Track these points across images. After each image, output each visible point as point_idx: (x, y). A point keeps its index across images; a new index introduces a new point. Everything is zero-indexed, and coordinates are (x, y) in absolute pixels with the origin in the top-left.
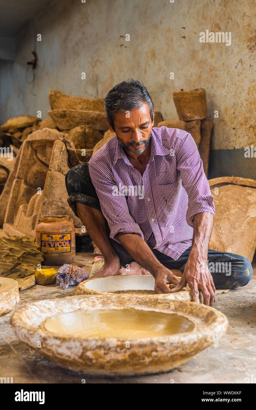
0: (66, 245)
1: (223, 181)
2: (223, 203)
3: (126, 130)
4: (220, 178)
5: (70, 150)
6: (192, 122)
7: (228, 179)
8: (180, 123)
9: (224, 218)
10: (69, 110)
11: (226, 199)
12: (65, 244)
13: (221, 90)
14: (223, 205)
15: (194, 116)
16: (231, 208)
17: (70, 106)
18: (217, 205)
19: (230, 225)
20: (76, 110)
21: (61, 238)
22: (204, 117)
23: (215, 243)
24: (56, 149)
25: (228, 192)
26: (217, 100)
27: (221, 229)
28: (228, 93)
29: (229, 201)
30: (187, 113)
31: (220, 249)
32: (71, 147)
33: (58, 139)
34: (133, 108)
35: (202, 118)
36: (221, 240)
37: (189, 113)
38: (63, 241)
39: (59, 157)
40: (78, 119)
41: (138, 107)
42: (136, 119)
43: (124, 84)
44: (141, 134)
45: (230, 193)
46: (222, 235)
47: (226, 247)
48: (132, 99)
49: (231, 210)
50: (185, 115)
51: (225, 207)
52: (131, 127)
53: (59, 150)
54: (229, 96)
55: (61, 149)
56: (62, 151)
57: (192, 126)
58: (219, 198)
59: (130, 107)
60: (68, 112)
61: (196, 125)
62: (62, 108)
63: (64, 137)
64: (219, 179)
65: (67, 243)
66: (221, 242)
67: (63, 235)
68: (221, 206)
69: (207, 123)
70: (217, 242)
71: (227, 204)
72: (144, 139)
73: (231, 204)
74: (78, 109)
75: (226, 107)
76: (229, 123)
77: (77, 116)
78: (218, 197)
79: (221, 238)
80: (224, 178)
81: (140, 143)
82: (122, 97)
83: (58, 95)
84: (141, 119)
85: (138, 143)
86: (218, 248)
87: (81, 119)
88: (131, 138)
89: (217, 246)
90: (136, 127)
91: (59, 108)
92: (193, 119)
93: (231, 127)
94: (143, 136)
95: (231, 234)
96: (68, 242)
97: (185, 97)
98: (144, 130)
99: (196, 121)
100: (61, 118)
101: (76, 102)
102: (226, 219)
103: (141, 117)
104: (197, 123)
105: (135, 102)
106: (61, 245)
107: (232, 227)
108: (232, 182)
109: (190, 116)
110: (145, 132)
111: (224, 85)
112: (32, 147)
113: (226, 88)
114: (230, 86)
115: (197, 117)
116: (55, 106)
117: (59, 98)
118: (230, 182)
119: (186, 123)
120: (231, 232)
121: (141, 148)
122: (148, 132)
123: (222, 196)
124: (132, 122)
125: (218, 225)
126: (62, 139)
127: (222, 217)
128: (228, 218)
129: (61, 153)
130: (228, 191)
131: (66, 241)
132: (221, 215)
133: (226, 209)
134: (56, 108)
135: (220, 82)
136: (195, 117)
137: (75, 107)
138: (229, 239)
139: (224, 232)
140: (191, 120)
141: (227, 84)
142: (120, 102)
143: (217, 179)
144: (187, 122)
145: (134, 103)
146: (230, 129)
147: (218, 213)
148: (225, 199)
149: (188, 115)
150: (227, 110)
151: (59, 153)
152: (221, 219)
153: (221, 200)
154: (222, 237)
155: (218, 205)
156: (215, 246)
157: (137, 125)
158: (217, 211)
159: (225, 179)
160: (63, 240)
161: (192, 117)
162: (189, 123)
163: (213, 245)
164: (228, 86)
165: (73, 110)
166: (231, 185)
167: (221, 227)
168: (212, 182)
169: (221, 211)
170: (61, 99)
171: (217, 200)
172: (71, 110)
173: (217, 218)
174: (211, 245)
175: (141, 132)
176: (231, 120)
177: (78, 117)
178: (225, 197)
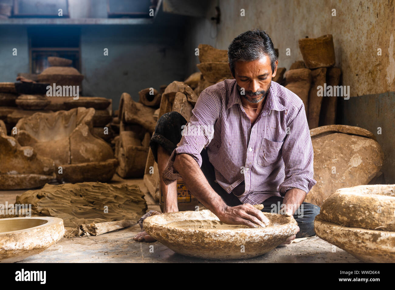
0: (185, 195)
1: (328, 130)
2: (325, 152)
3: (245, 79)
4: (326, 127)
5: (191, 101)
6: (317, 70)
7: (333, 128)
8: (303, 71)
9: (324, 167)
10: (214, 63)
11: (329, 148)
12: (183, 194)
13: (347, 35)
14: (324, 154)
15: (319, 63)
16: (333, 157)
17: (215, 58)
18: (318, 154)
19: (330, 175)
20: (221, 63)
21: (179, 187)
22: (331, 64)
23: (313, 193)
24: (176, 101)
25: (332, 141)
26: (344, 46)
27: (320, 178)
28: (352, 38)
29: (332, 150)
30: (311, 60)
31: (318, 200)
32: (191, 99)
33: (179, 91)
34: (253, 58)
35: (328, 65)
36: (320, 190)
37: (314, 60)
38: (181, 191)
39: (179, 109)
40: (223, 71)
41: (258, 59)
42: (255, 70)
43: (248, 33)
44: (259, 84)
45: (335, 142)
46: (321, 185)
47: (324, 197)
48: (253, 50)
49: (333, 160)
50: (310, 63)
51: (327, 156)
52: (249, 77)
53: (179, 102)
54: (353, 41)
55: (181, 101)
56: (182, 103)
57: (317, 74)
58: (323, 147)
59: (250, 58)
60: (213, 65)
61: (321, 73)
62: (209, 61)
63: (185, 89)
64: (324, 128)
65: (186, 194)
66: (319, 193)
67: (181, 185)
68: (322, 156)
69: (334, 70)
70: (315, 193)
71: (329, 153)
72: (262, 89)
73: (333, 153)
74: (223, 61)
75: (351, 53)
76: (353, 70)
77: (222, 68)
78: (321, 146)
79: (319, 188)
80: (330, 126)
81: (257, 93)
82: (243, 47)
83: (206, 49)
84: (259, 70)
85: (255, 93)
86: (317, 199)
87: (226, 72)
88: (249, 87)
89: (315, 197)
90: (254, 77)
91: (206, 61)
92: (318, 66)
93: (355, 73)
94: (261, 87)
95: (331, 184)
96: (187, 192)
97: (308, 44)
98: (263, 81)
99: (321, 69)
100: (207, 71)
101: (221, 55)
102: (326, 169)
103: (260, 69)
104: (323, 71)
105: (254, 53)
106: (180, 195)
107: (332, 177)
108: (338, 130)
109: (315, 64)
110: (263, 83)
111: (349, 29)
112: (168, 100)
113: (351, 33)
114: (354, 31)
115: (322, 65)
116: (203, 60)
117: (206, 51)
118: (337, 130)
119: (310, 71)
120: (330, 182)
121: (258, 98)
122: (266, 83)
123: (326, 145)
124: (250, 72)
125: (317, 174)
126: (183, 91)
127: (322, 167)
128: (329, 168)
129: (182, 105)
130: (333, 139)
131: (185, 191)
132: (322, 164)
133: (327, 158)
134: (203, 62)
135: (346, 26)
136: (320, 65)
137: (220, 60)
138: (329, 190)
139: (323, 182)
140: (316, 67)
141: (351, 28)
142: (241, 51)
143: (323, 127)
144: (312, 70)
145: (254, 55)
146: (354, 75)
147: (319, 162)
148: (327, 148)
149: (313, 62)
150: (352, 56)
151: (180, 105)
152: (321, 168)
153: (324, 149)
154: (321, 187)
155: (320, 154)
156: (314, 197)
157: (255, 75)
158: (318, 160)
159: (331, 128)
160: (181, 189)
161: (317, 64)
162: (315, 71)
163: (311, 195)
164: (352, 31)
165: (218, 63)
166: (337, 134)
167: (320, 177)
168: (317, 131)
169: (321, 161)
170: (208, 52)
171: (319, 149)
172: (216, 63)
173: (317, 167)
174: (309, 195)
175: (259, 83)
176: (355, 66)
177: (223, 70)
178: (329, 146)
